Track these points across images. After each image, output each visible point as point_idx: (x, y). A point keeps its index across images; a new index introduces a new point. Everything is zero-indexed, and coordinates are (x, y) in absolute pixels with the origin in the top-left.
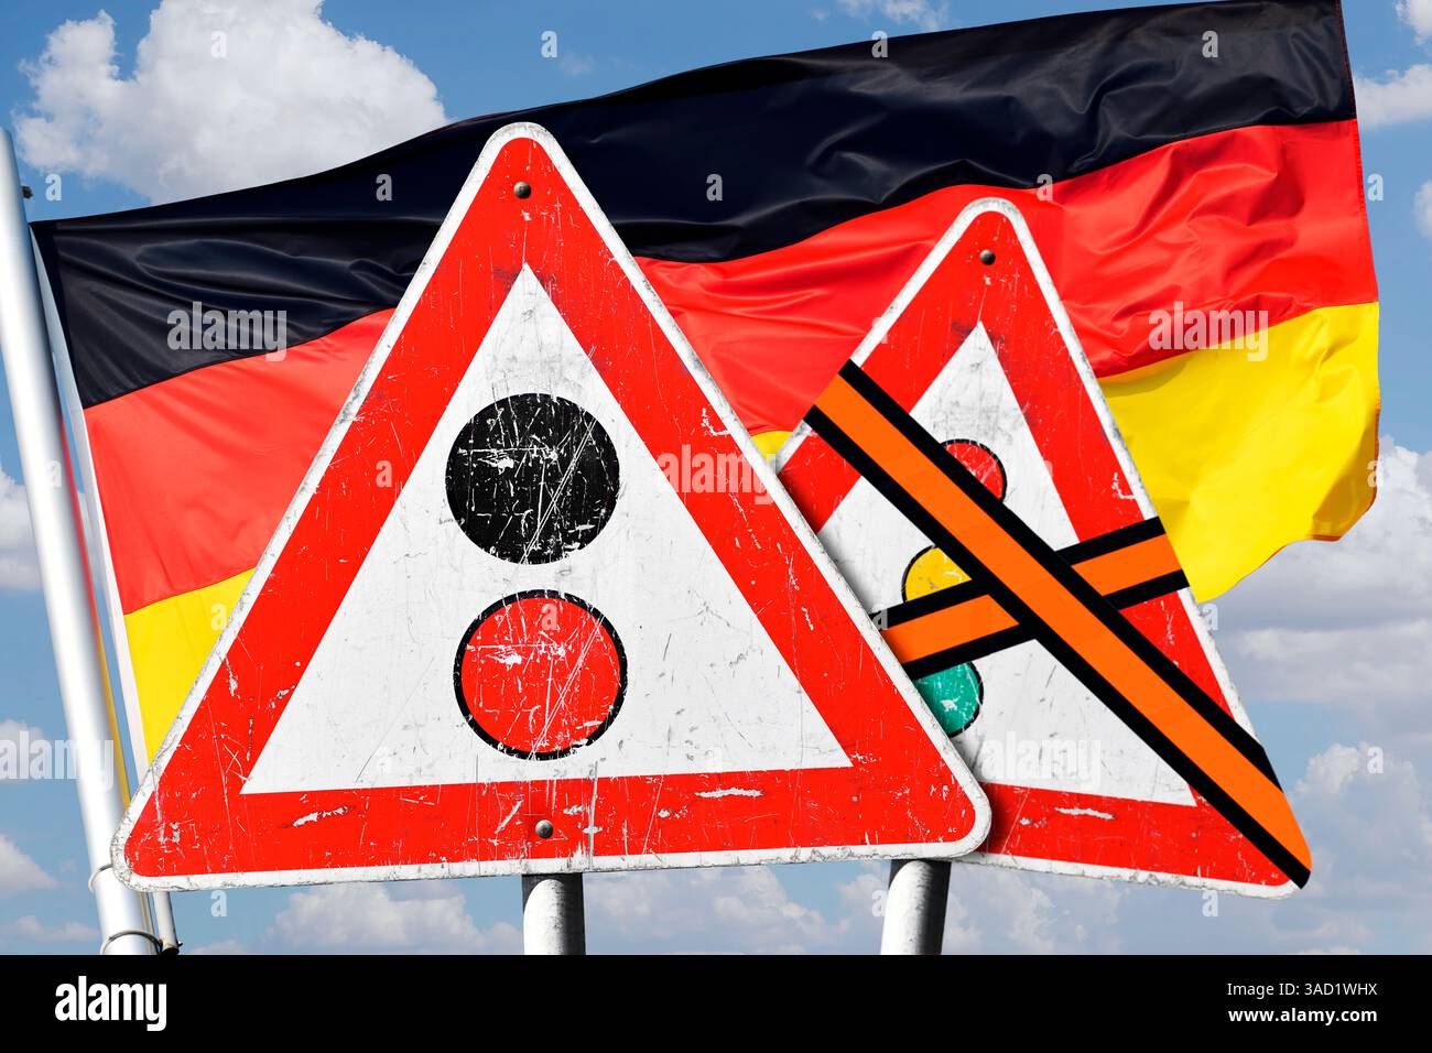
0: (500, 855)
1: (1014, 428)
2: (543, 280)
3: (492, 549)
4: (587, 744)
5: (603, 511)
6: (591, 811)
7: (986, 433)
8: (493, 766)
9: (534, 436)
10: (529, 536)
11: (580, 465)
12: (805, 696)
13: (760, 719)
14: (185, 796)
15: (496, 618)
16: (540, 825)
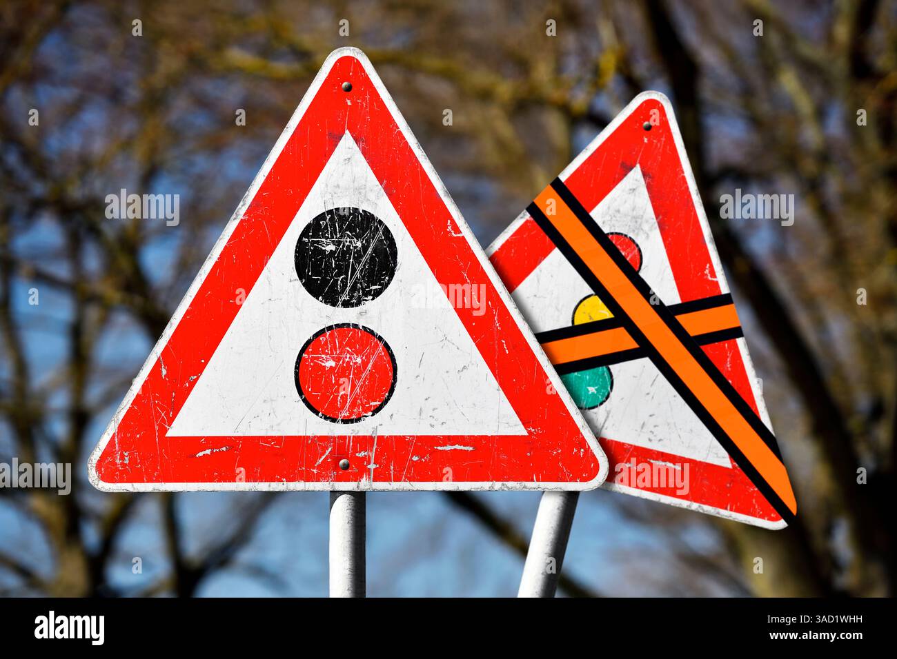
0: (318, 478)
1: (651, 230)
2: (357, 140)
3: (320, 298)
4: (372, 416)
5: (387, 278)
6: (373, 455)
7: (634, 231)
8: (316, 426)
9: (348, 232)
10: (343, 292)
11: (375, 250)
12: (501, 392)
13: (474, 404)
14: (133, 436)
15: (321, 339)
16: (342, 462)
